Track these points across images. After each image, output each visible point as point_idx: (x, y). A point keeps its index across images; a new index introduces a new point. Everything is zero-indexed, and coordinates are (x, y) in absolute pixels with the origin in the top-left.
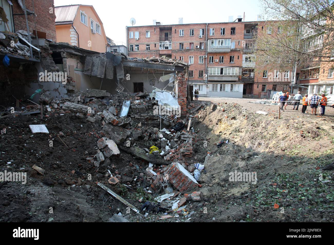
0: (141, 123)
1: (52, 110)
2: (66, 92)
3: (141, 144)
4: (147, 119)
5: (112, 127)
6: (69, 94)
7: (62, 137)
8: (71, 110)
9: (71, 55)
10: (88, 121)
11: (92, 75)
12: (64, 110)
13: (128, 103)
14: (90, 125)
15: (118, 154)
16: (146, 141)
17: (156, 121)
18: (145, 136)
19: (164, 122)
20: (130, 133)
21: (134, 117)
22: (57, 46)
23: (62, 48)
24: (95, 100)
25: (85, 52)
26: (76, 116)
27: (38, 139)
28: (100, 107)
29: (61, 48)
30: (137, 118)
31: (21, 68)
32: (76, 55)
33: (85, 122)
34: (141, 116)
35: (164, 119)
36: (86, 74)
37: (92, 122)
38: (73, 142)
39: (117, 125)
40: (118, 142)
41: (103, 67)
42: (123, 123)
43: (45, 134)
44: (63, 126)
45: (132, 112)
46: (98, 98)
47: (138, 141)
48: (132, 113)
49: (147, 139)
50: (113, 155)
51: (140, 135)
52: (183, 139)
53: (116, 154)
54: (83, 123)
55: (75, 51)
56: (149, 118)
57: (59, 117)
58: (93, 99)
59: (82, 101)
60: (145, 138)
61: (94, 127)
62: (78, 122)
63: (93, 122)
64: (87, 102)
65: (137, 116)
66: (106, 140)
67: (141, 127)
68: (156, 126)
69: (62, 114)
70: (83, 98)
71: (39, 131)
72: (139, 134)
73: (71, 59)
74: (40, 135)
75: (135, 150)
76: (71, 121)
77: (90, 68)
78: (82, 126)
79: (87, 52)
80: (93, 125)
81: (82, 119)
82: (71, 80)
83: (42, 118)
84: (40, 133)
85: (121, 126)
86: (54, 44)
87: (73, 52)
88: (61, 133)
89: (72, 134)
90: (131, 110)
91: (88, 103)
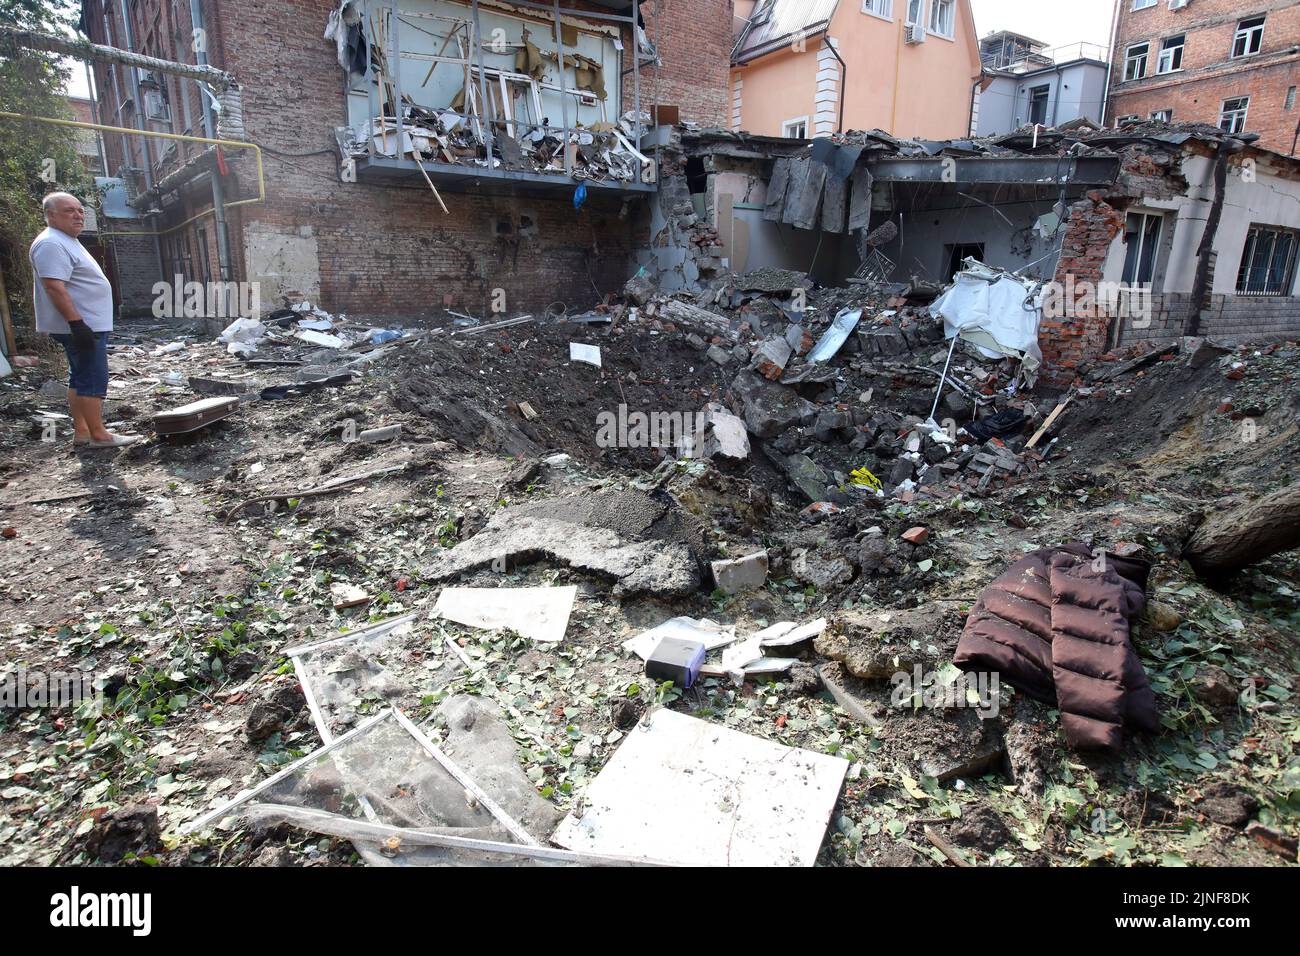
0: (871, 390)
1: (640, 319)
2: (696, 275)
3: (832, 456)
4: (898, 382)
5: (759, 383)
6: (704, 280)
7: (630, 383)
8: (677, 324)
9: (732, 162)
10: (710, 359)
11: (784, 221)
12: (664, 321)
13: (854, 317)
14: (712, 369)
15: (733, 459)
16: (857, 451)
17: (925, 393)
18: (856, 434)
19: (949, 398)
20: (808, 412)
21: (859, 370)
22: (697, 139)
23: (708, 145)
24: (757, 300)
25: (773, 144)
26: (685, 342)
27: (576, 374)
28: (765, 324)
29: (705, 145)
30: (867, 375)
31: (624, 211)
32: (749, 160)
33: (702, 362)
34: (883, 368)
35: (955, 386)
36: (767, 218)
37: (717, 363)
38: (645, 401)
39: (777, 381)
40: (758, 428)
41: (816, 189)
42: (798, 379)
43: (593, 366)
44: (645, 362)
45: (860, 350)
46: (768, 295)
47: (824, 443)
48: (859, 355)
49: (861, 445)
50: (718, 453)
51: (835, 426)
52: (973, 467)
53: (729, 454)
54: (698, 362)
55: (739, 149)
56: (909, 378)
57: (645, 338)
58: (751, 299)
59: (725, 303)
60: (855, 441)
61: (720, 377)
62: (686, 359)
63: (720, 362)
64: (735, 308)
65: (867, 367)
66: (718, 411)
67: (866, 405)
68: (917, 409)
69: (655, 333)
70: (728, 292)
71: (583, 359)
72: (835, 420)
73: (731, 174)
74: (583, 367)
75: (800, 465)
76: (671, 354)
77: (780, 196)
78: (692, 370)
79: (779, 144)
80: (719, 374)
81: (698, 351)
82: (714, 239)
83: (606, 334)
84: (585, 363)
85: (792, 386)
86: (691, 134)
87: (732, 151)
88: (632, 376)
89: (655, 384)
90: (855, 343)
91: (738, 311)
